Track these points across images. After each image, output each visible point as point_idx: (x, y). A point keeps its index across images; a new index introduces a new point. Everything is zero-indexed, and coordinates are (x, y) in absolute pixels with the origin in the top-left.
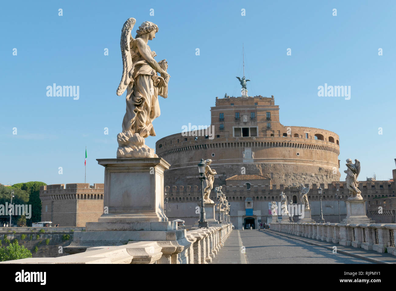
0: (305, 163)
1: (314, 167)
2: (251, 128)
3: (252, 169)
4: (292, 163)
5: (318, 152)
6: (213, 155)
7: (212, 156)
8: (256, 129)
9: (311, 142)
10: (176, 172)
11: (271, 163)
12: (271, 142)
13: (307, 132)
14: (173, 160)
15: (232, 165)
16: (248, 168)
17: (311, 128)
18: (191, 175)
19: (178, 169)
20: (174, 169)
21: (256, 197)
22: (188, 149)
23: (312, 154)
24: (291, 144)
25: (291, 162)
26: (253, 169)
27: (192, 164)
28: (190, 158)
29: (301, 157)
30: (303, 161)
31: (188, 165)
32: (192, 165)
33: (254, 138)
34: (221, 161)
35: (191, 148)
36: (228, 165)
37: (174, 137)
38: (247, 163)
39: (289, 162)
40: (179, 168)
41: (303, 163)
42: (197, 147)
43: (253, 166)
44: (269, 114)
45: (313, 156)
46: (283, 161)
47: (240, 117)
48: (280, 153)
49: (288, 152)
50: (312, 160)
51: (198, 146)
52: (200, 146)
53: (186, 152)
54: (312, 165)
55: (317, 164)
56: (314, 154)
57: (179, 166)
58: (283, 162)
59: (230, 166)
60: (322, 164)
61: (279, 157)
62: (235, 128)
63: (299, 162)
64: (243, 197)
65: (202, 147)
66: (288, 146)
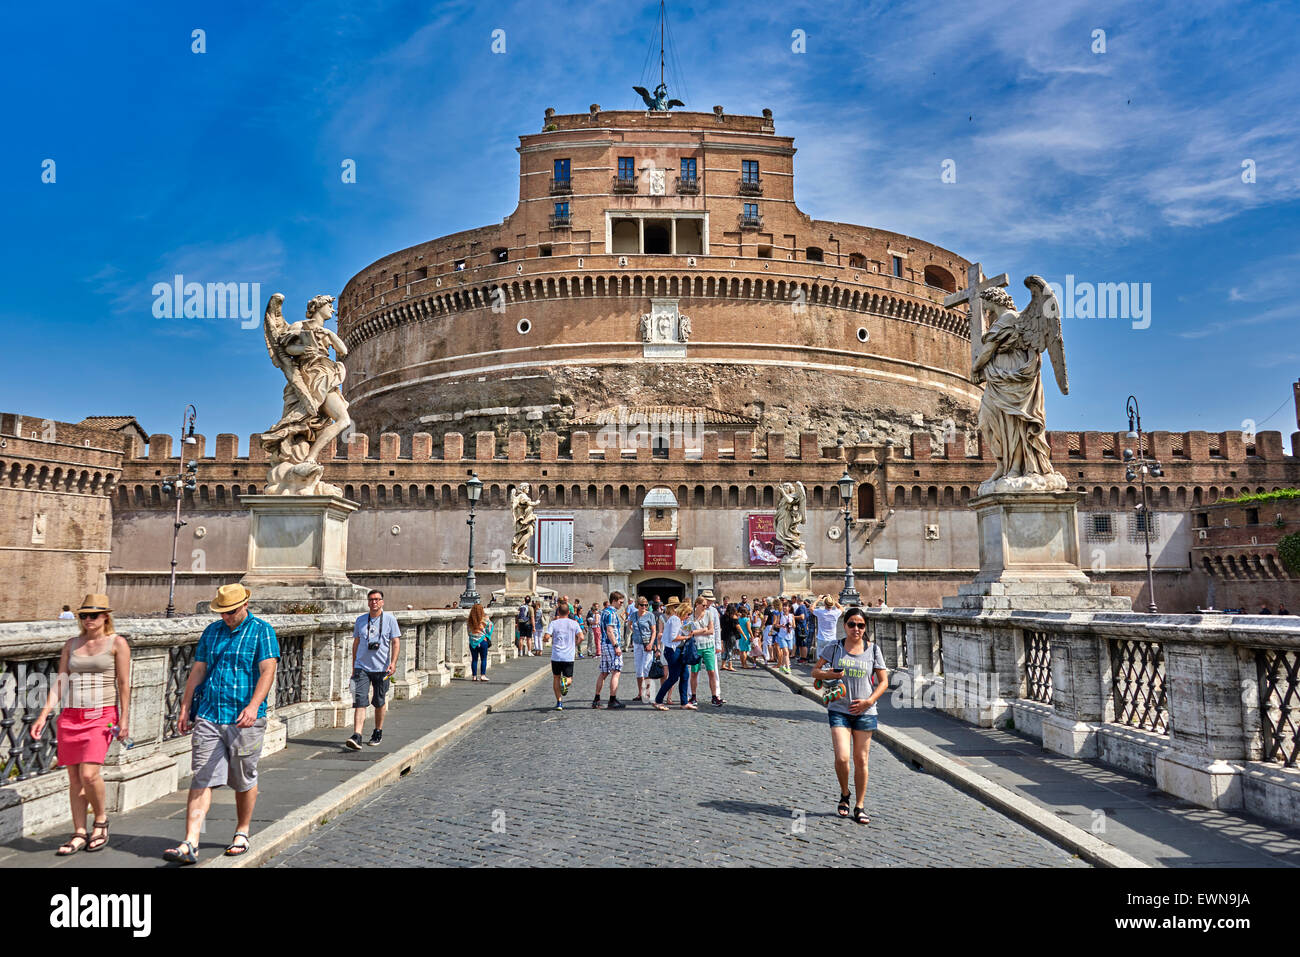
0: (888, 370)
1: (921, 389)
2: (678, 220)
3: (678, 385)
4: (840, 368)
5: (935, 337)
6: (525, 326)
7: (521, 332)
8: (699, 223)
9: (913, 292)
10: (383, 403)
11: (755, 362)
12: (758, 277)
13: (899, 254)
14: (378, 357)
15: (601, 368)
16: (664, 380)
17: (913, 240)
18: (436, 411)
19: (392, 390)
20: (378, 391)
21: (691, 487)
22: (429, 310)
23: (913, 341)
24: (837, 290)
25: (837, 363)
26: (685, 384)
27: (442, 369)
28: (435, 345)
29: (875, 348)
30: (881, 363)
31: (428, 371)
32: (443, 371)
33: (691, 261)
34: (555, 348)
35: (441, 305)
36: (584, 366)
37: (381, 270)
38: (662, 361)
39: (826, 361)
40: (396, 386)
41: (883, 370)
42: (461, 297)
43: (684, 373)
44: (753, 169)
45: (918, 349)
46: (806, 357)
47: (637, 173)
48: (793, 323)
49: (826, 323)
50: (914, 360)
51: (466, 293)
52: (475, 291)
53: (421, 323)
54: (915, 380)
55: (930, 378)
56: (920, 342)
57: (396, 378)
58: (805, 360)
59: (589, 372)
60: (947, 384)
61: (790, 342)
62: (613, 219)
63: (866, 367)
64: (632, 486)
65: (482, 299)
66: (825, 300)
